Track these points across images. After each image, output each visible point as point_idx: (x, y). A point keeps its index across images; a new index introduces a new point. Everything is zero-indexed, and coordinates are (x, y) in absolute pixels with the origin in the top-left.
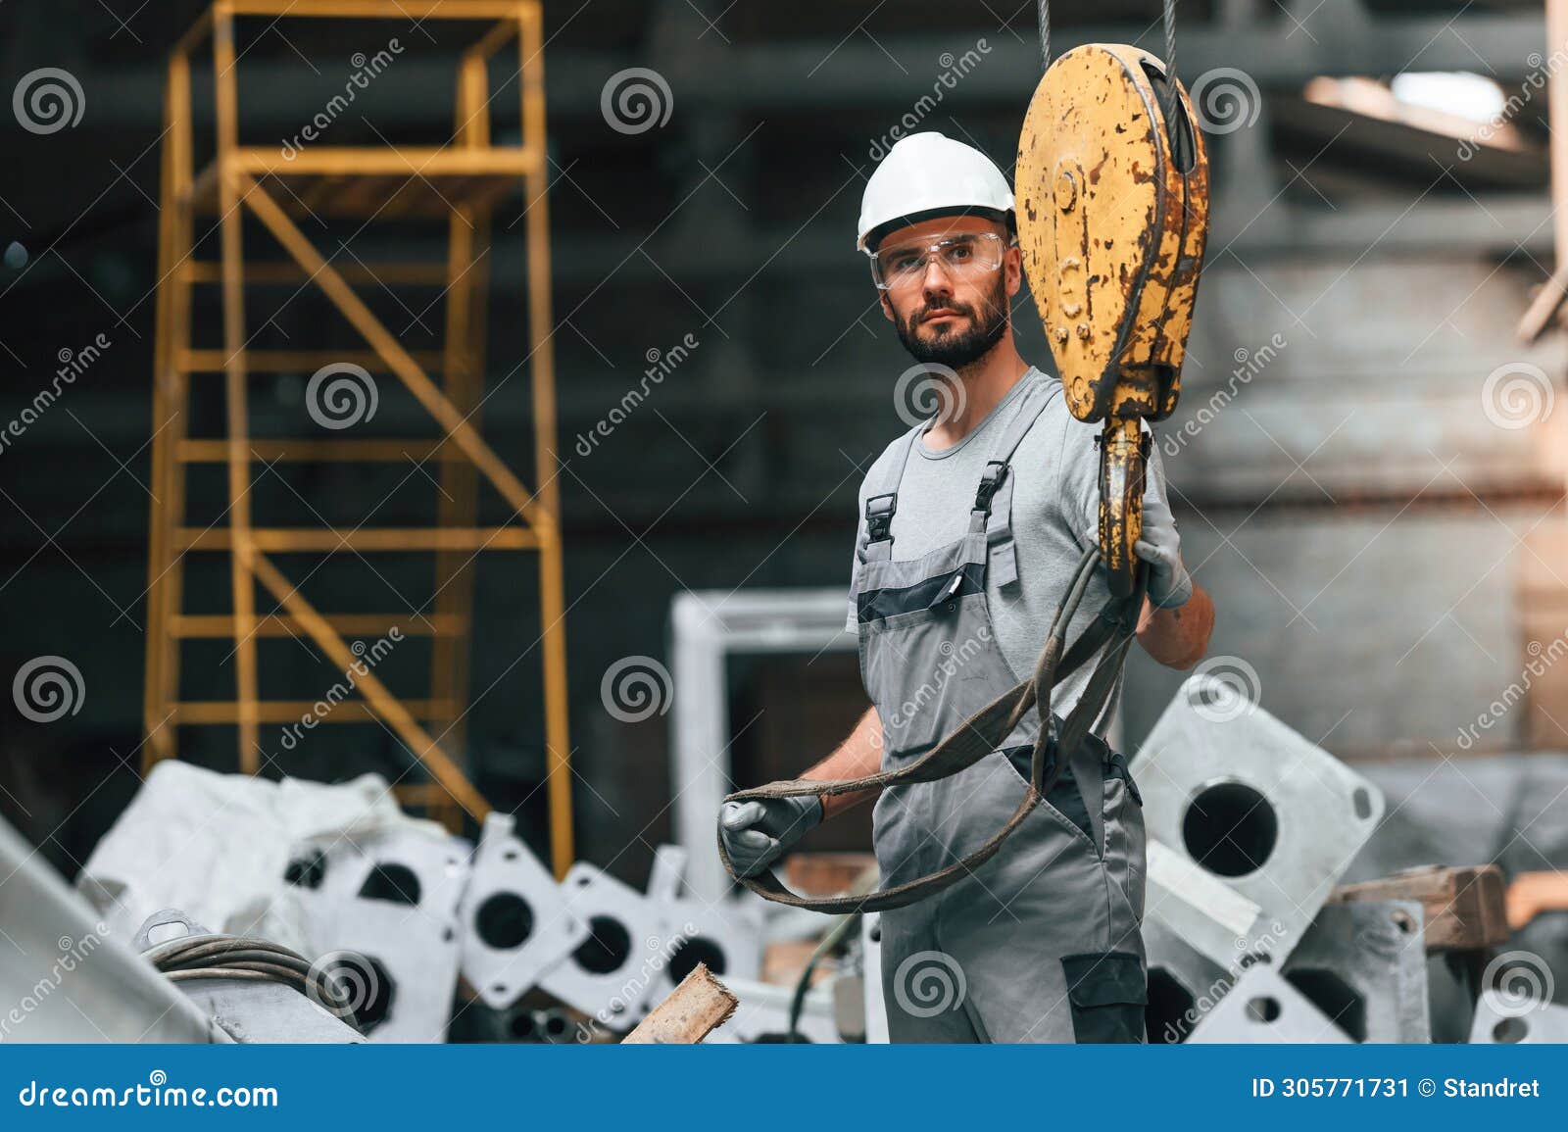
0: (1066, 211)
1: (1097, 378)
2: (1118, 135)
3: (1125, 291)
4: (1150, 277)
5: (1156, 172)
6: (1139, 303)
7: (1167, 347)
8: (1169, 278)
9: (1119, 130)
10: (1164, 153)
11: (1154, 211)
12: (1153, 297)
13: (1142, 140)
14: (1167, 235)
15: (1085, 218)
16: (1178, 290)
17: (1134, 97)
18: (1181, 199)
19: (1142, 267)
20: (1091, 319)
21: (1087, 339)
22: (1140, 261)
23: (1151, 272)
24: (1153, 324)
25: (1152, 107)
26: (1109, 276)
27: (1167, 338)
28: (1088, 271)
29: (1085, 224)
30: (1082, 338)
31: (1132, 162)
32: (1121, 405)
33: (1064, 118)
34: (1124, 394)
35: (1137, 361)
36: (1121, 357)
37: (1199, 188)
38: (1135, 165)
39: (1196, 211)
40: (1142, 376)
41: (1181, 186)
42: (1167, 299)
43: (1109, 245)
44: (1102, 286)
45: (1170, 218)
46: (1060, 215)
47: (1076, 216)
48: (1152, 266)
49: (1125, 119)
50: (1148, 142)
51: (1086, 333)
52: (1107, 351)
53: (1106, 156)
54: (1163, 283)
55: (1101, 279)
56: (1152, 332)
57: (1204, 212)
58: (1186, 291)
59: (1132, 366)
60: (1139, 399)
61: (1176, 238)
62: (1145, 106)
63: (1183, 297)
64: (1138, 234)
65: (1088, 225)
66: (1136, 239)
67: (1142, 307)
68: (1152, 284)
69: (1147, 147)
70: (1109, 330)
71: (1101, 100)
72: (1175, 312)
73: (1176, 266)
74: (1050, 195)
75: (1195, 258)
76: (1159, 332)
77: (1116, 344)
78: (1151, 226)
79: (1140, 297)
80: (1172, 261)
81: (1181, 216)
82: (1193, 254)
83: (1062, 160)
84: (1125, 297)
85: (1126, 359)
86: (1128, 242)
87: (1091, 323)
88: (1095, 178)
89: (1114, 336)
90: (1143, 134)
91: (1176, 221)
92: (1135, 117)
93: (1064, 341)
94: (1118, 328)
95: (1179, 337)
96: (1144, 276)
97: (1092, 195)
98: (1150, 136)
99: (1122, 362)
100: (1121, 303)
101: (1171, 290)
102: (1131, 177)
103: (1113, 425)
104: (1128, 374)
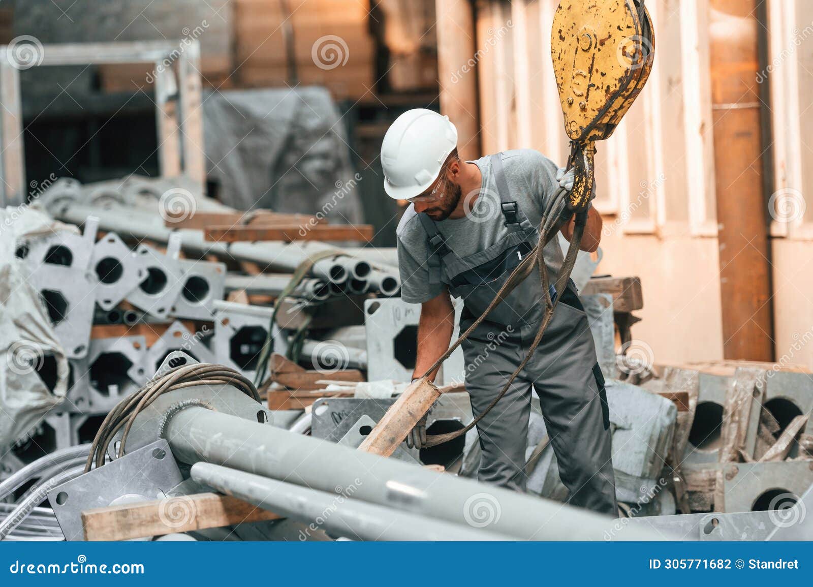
0: (584, 51)
1: (585, 127)
3: (607, 97)
4: (620, 95)
8: (627, 97)
9: (619, 28)
11: (629, 71)
12: (618, 102)
14: (632, 81)
15: (593, 58)
19: (618, 91)
21: (583, 109)
22: (617, 89)
23: (620, 93)
24: (615, 111)
26: (600, 87)
28: (590, 81)
29: (593, 61)
30: (581, 109)
32: (592, 137)
33: (589, 8)
34: (594, 132)
35: (603, 122)
36: (597, 121)
43: (603, 75)
44: (596, 90)
45: (635, 76)
46: (581, 51)
47: (589, 55)
48: (623, 92)
49: (622, 25)
51: (583, 106)
52: (592, 118)
53: (610, 36)
55: (596, 87)
56: (613, 113)
60: (598, 135)
64: (620, 77)
65: (595, 61)
66: (618, 78)
67: (612, 105)
68: (620, 99)
70: (595, 110)
74: (576, 39)
77: (597, 116)
78: (626, 76)
79: (613, 102)
80: (631, 90)
83: (586, 28)
84: (606, 100)
85: (599, 122)
86: (614, 78)
87: (586, 103)
88: (602, 43)
89: (597, 113)
92: (629, 27)
94: (600, 110)
96: (617, 94)
97: (600, 50)
99: (597, 123)
100: (604, 101)
101: (626, 100)
103: (586, 142)
104: (597, 127)
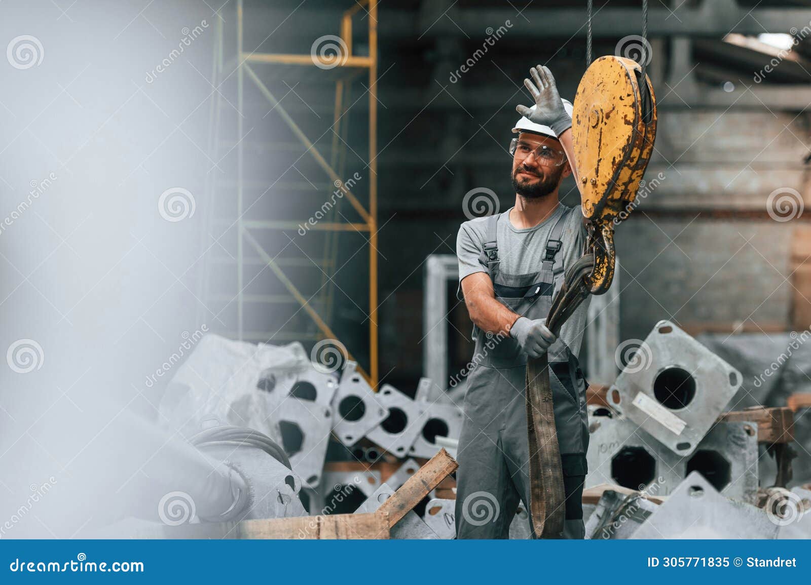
0: (594, 127)
1: (597, 203)
2: (620, 101)
3: (615, 168)
4: (625, 166)
5: (634, 121)
6: (619, 175)
7: (629, 194)
8: (633, 166)
9: (621, 98)
10: (639, 114)
11: (631, 138)
12: (625, 174)
13: (630, 106)
14: (635, 149)
15: (601, 132)
16: (637, 172)
17: (629, 86)
18: (643, 135)
19: (622, 161)
20: (597, 177)
21: (595, 185)
22: (622, 158)
23: (626, 164)
24: (624, 184)
25: (637, 93)
27: (629, 190)
28: (599, 156)
29: (601, 135)
30: (593, 184)
31: (624, 114)
32: (605, 216)
33: (598, 86)
34: (607, 211)
35: (615, 198)
36: (608, 196)
37: (652, 131)
38: (626, 116)
39: (649, 140)
40: (616, 205)
41: (644, 129)
42: (632, 174)
44: (604, 163)
45: (637, 142)
46: (591, 128)
47: (597, 131)
48: (627, 161)
49: (624, 95)
50: (633, 107)
51: (594, 182)
52: (602, 193)
53: (614, 109)
54: (630, 168)
56: (623, 187)
57: (652, 141)
58: (640, 172)
59: (613, 200)
60: (613, 214)
61: (639, 151)
62: (633, 91)
63: (639, 174)
64: (623, 146)
65: (602, 136)
66: (621, 148)
67: (620, 177)
68: (626, 168)
69: (632, 110)
70: (605, 184)
71: (615, 83)
72: (634, 180)
73: (637, 162)
74: (588, 117)
75: (646, 159)
76: (626, 187)
77: (606, 190)
78: (628, 144)
79: (620, 173)
80: (636, 160)
81: (642, 142)
82: (645, 157)
83: (595, 104)
84: (613, 172)
85: (610, 197)
86: (618, 148)
87: (597, 179)
88: (608, 116)
89: (606, 186)
90: (631, 104)
91: (640, 144)
92: (629, 95)
93: (585, 182)
94: (609, 184)
95: (634, 191)
96: (623, 164)
97: (606, 124)
98: (633, 105)
99: (608, 198)
100: (611, 173)
101: (633, 172)
102: (623, 121)
103: (603, 223)
104: (610, 203)
